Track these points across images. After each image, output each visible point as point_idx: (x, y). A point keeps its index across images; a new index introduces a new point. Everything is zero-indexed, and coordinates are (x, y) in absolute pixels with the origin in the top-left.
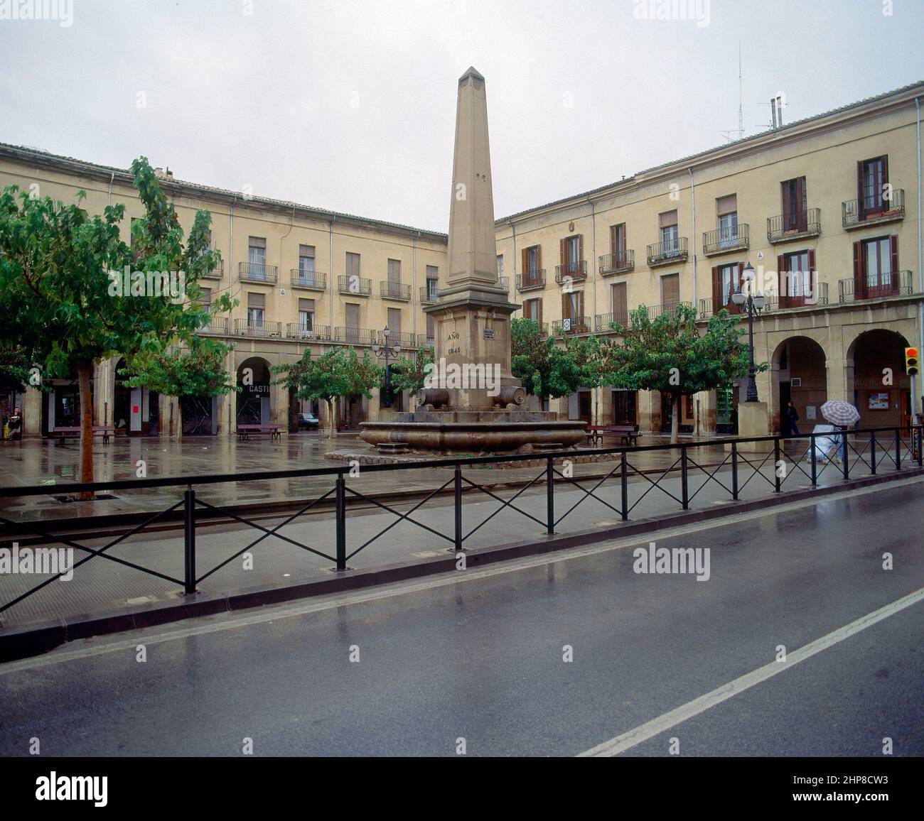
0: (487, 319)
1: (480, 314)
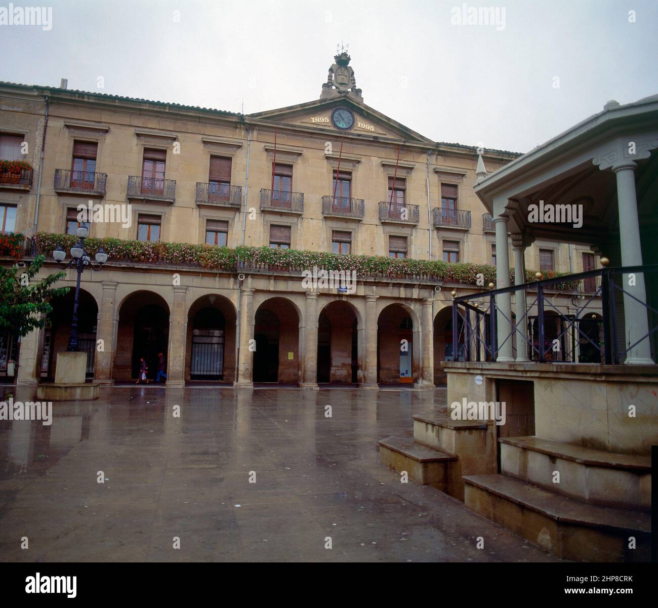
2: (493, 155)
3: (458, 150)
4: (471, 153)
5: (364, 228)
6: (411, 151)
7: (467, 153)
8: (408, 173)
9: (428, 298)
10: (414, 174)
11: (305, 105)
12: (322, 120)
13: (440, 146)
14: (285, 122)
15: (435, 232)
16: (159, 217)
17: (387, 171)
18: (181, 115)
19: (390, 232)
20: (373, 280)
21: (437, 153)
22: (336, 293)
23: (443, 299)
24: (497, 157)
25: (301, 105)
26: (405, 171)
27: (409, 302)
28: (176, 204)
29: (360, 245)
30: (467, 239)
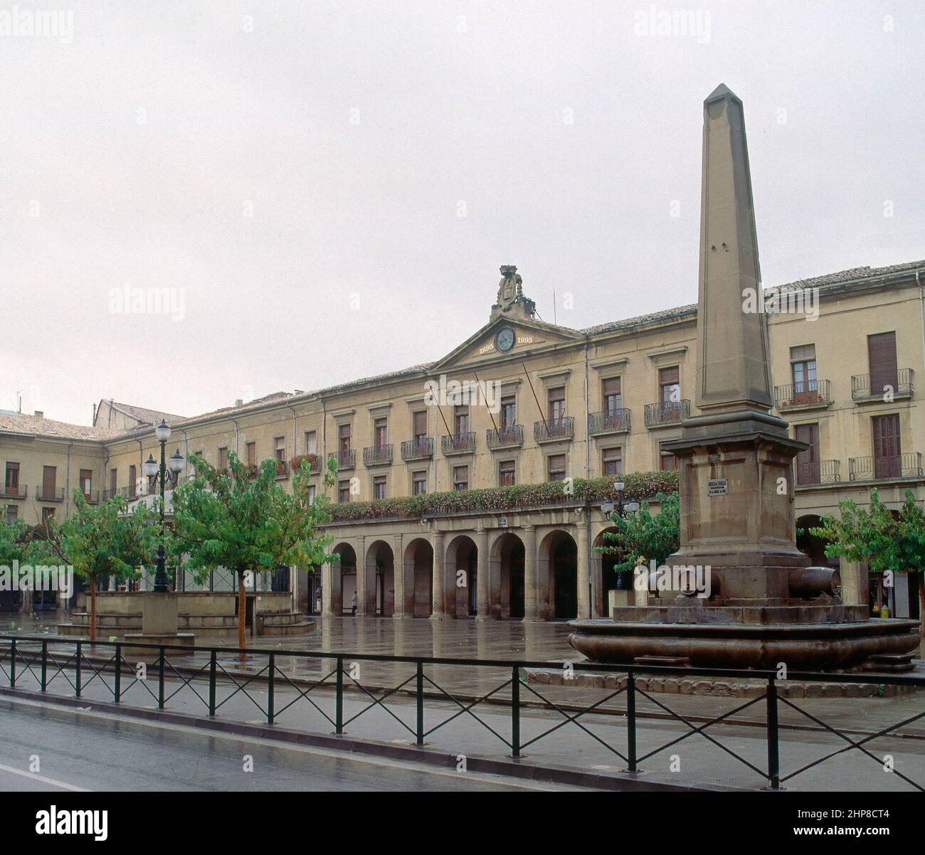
0: (712, 465)
1: (696, 460)
2: (652, 326)
3: (610, 334)
4: (627, 333)
5: (525, 454)
6: (568, 352)
7: (623, 334)
8: (566, 379)
9: (577, 521)
10: (572, 379)
11: (469, 341)
12: (487, 350)
13: (590, 337)
14: (458, 364)
15: (594, 441)
16: (384, 477)
17: (546, 383)
18: (389, 385)
19: (549, 453)
20: (520, 510)
21: (594, 345)
22: (497, 527)
23: (601, 520)
24: (659, 326)
25: (467, 342)
26: (563, 378)
27: (568, 528)
28: (394, 464)
29: (521, 472)
30: (629, 443)
